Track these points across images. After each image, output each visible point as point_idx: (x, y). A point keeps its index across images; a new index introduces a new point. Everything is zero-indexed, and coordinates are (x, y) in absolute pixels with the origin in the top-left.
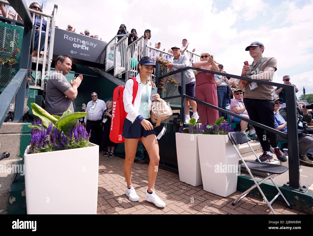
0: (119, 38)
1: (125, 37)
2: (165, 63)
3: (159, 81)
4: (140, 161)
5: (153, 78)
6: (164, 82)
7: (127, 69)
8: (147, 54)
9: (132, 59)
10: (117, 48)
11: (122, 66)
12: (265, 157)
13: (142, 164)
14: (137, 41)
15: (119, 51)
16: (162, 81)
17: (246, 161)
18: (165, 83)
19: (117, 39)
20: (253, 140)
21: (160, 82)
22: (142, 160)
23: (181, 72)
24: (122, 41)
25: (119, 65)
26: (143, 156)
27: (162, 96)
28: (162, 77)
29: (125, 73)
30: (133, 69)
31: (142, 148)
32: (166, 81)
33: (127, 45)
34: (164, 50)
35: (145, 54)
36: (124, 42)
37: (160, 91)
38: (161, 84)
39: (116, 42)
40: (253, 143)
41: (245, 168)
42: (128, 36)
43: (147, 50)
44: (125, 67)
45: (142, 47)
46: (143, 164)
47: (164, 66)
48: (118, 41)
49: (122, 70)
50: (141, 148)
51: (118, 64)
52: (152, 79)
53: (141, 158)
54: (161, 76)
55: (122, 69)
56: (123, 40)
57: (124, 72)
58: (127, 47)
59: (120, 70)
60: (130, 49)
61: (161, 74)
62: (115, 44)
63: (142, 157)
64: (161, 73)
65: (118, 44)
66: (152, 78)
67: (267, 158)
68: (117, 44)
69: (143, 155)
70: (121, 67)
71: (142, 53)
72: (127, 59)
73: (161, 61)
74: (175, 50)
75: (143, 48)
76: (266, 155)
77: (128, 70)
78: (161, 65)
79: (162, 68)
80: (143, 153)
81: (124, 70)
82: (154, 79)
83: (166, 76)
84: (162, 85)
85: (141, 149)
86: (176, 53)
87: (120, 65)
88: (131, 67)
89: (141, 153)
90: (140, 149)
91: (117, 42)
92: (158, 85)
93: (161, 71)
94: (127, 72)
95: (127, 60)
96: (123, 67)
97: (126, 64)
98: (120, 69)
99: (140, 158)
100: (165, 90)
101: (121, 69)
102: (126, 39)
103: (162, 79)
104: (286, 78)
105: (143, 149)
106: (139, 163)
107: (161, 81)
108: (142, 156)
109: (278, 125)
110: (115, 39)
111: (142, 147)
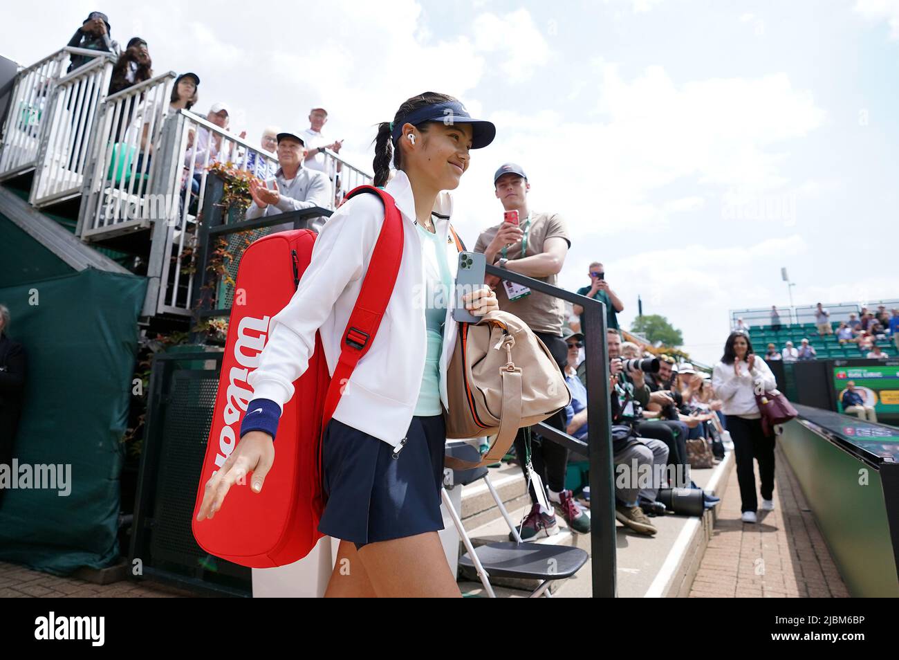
0: (77, 60)
1: (101, 60)
2: (242, 181)
3: (213, 245)
4: (99, 570)
5: (190, 232)
6: (229, 251)
7: (88, 184)
8: (177, 139)
9: (116, 149)
10: (62, 95)
11: (69, 169)
12: (535, 520)
13: (103, 584)
14: (147, 85)
15: (68, 108)
16: (224, 247)
17: (476, 543)
18: (235, 255)
19: (67, 62)
20: (508, 464)
21: (217, 249)
22: (108, 565)
23: (293, 223)
24: (85, 74)
25: (57, 162)
26: (112, 549)
27: (218, 301)
28: (226, 234)
29: (79, 199)
30: (117, 187)
31: (113, 512)
32: (239, 249)
33: (105, 91)
34: (243, 135)
35: (170, 139)
36: (95, 80)
37: (212, 283)
38: (217, 256)
39: (59, 71)
40: (506, 475)
41: (473, 570)
42: (115, 59)
43: (179, 126)
44: (85, 173)
45: (163, 113)
46: (108, 584)
47: (238, 192)
48: (69, 70)
49: (68, 186)
50: (107, 514)
51: (57, 157)
52: (185, 237)
53: (103, 557)
54: (220, 228)
55: (69, 182)
56: (92, 70)
57: (78, 192)
58: (103, 101)
59: (60, 184)
60: (112, 109)
61: (223, 222)
62: (56, 78)
63: (108, 553)
64: (223, 216)
65: (70, 81)
66: (186, 231)
67: (540, 525)
68: (63, 79)
69: (116, 542)
70: (64, 172)
71: (161, 133)
72: (97, 145)
73: (227, 172)
74: (288, 143)
75: (165, 115)
76: (537, 516)
77: (97, 185)
78: (226, 187)
79: (230, 200)
80: (114, 535)
81: (78, 185)
82: (194, 234)
83: (238, 230)
84: (222, 260)
85: (109, 516)
86: (290, 154)
87: (65, 160)
88: (109, 178)
89: (108, 535)
90: (103, 517)
91: (63, 74)
92: (207, 260)
93: (224, 208)
94: (88, 197)
95: (96, 149)
96: (76, 171)
97: (88, 164)
98: (59, 179)
99: (97, 557)
100: (230, 279)
101: (67, 179)
102: (103, 68)
103: (225, 240)
104: (597, 270)
105: (115, 517)
106: (90, 582)
107: (220, 247)
108: (108, 550)
109: (573, 414)
110: (59, 58)
111: (112, 507)
